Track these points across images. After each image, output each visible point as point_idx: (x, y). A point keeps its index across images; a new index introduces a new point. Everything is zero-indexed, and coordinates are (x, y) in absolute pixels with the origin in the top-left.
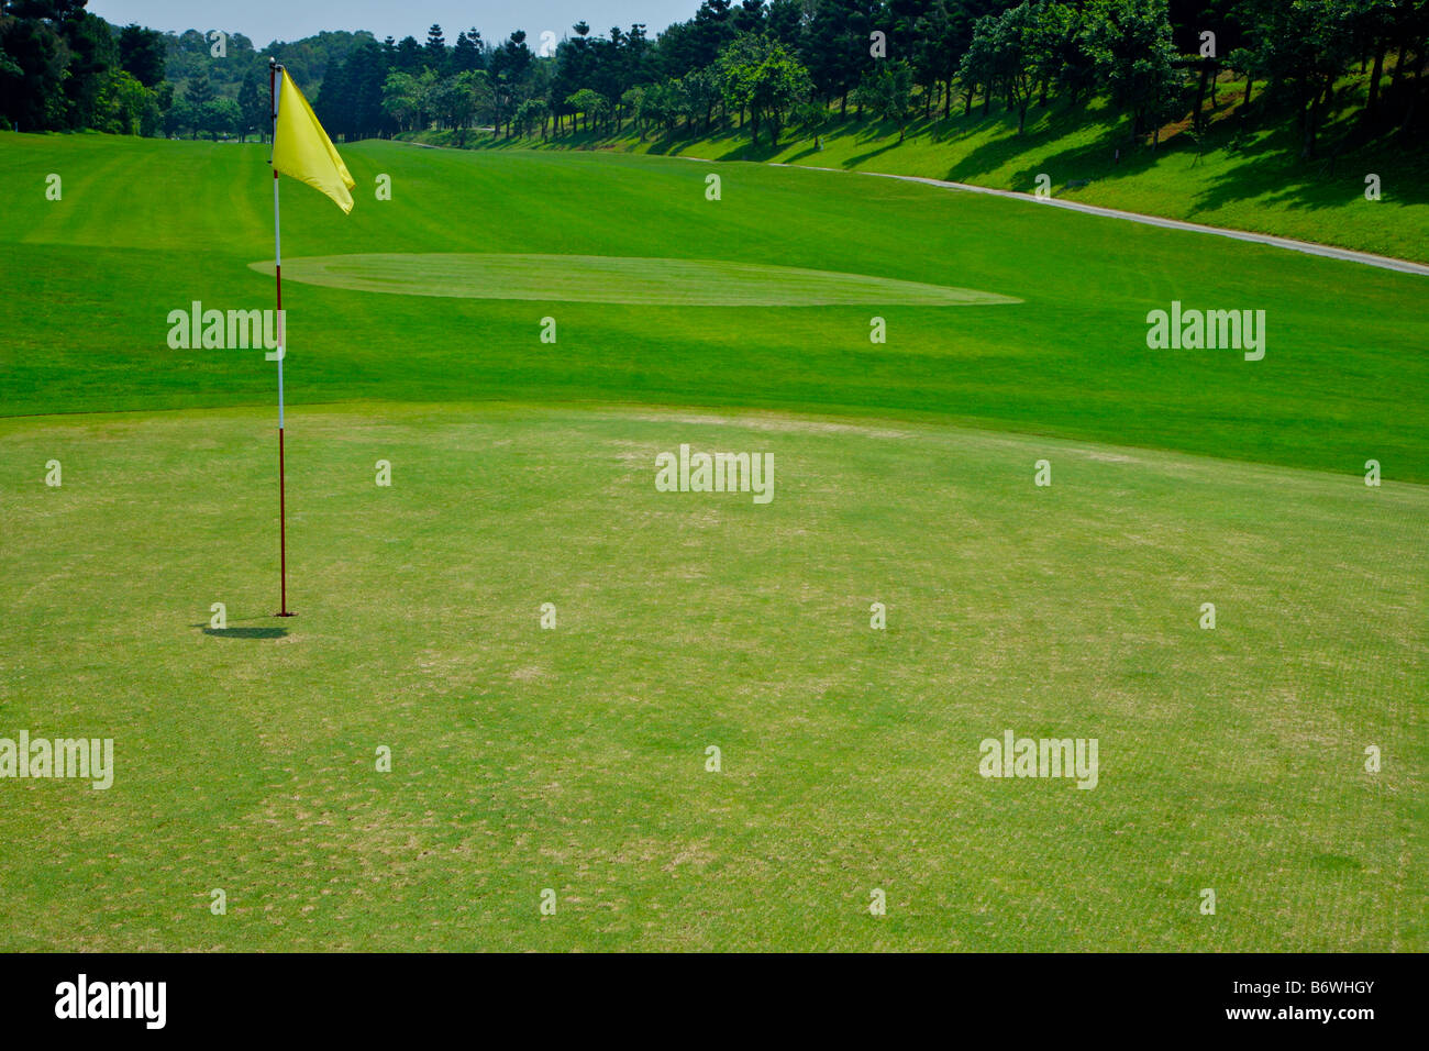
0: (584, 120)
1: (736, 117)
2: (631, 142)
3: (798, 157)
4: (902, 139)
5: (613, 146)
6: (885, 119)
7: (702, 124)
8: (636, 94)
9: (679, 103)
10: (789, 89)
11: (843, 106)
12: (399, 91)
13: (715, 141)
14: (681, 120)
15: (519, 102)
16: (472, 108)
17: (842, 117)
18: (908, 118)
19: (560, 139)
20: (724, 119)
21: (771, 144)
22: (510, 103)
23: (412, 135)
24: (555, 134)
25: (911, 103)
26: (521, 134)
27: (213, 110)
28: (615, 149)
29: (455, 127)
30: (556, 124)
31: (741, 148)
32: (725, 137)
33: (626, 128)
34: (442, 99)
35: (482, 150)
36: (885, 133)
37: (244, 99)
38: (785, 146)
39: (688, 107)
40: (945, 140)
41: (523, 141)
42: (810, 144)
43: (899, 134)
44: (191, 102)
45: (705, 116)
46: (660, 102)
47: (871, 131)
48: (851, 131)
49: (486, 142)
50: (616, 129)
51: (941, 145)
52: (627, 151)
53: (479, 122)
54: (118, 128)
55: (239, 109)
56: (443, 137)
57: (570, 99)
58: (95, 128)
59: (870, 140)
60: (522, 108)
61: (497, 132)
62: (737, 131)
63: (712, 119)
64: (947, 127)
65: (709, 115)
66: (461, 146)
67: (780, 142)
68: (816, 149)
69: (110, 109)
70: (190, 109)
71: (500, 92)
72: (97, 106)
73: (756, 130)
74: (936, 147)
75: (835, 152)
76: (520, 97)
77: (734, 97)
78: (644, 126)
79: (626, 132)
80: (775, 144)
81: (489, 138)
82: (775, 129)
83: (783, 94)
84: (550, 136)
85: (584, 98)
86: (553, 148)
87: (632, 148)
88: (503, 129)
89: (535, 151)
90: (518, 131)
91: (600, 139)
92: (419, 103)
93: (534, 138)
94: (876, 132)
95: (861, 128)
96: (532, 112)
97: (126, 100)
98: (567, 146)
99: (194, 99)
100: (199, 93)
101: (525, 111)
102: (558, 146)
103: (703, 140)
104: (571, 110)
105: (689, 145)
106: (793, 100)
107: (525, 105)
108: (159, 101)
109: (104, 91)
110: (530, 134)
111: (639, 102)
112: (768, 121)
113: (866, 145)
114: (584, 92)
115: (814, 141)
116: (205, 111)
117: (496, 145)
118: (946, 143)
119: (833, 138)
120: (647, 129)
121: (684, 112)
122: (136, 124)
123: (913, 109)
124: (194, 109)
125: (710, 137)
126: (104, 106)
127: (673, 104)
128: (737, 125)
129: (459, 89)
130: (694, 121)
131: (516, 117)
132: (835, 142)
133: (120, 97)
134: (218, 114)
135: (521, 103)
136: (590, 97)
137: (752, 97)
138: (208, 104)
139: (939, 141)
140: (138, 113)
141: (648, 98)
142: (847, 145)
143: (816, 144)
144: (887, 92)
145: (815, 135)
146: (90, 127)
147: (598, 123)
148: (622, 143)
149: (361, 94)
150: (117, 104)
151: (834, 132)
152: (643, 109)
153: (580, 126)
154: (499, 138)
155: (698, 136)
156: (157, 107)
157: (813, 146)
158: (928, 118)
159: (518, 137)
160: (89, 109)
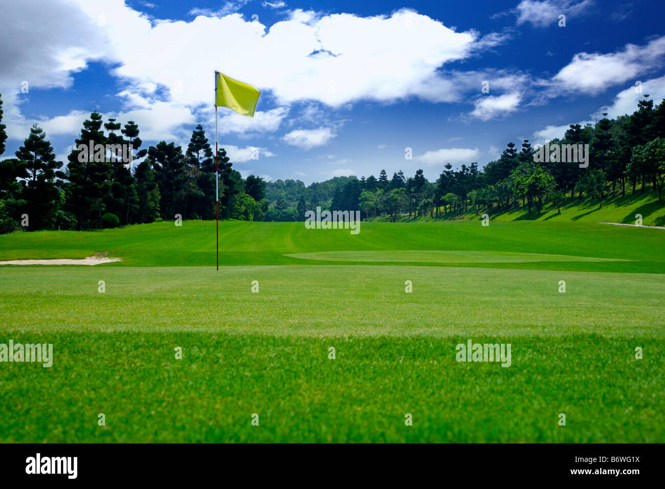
0: (450, 208)
1: (521, 202)
2: (471, 216)
3: (550, 217)
4: (601, 207)
5: (463, 218)
6: (593, 198)
7: (505, 206)
8: (474, 193)
9: (493, 196)
10: (545, 187)
11: (573, 194)
12: (366, 199)
13: (511, 213)
14: (495, 205)
15: (419, 200)
16: (399, 205)
17: (572, 199)
18: (604, 197)
19: (439, 216)
20: (516, 203)
21: (537, 213)
22: (416, 202)
23: (372, 219)
24: (437, 215)
25: (604, 190)
26: (421, 215)
27: (286, 213)
28: (464, 219)
29: (391, 214)
30: (437, 210)
31: (523, 216)
32: (516, 211)
33: (469, 210)
34: (386, 202)
35: (404, 223)
36: (593, 204)
37: (299, 207)
38: (544, 213)
39: (498, 198)
40: (622, 205)
41: (422, 219)
42: (556, 211)
43: (599, 205)
44: (277, 210)
45: (506, 202)
46: (484, 196)
47: (586, 204)
48: (576, 205)
49: (405, 220)
50: (465, 211)
51: (620, 208)
52: (469, 219)
53: (403, 212)
54: (243, 218)
55: (297, 212)
56: (386, 219)
57: (443, 198)
58: (233, 218)
59: (585, 208)
60: (421, 203)
61: (410, 215)
62: (521, 208)
63: (509, 204)
64: (622, 200)
65: (508, 202)
66: (394, 221)
67: (541, 212)
68: (559, 213)
69: (240, 210)
70: (277, 213)
71: (411, 197)
72: (235, 209)
73: (530, 208)
74: (617, 209)
75: (568, 214)
76: (421, 199)
77: (518, 192)
78: (477, 208)
79: (470, 211)
80: (539, 212)
81: (406, 218)
82: (539, 206)
83: (542, 189)
84: (434, 216)
85: (449, 197)
86: (435, 221)
87: (472, 218)
88: (413, 214)
89: (427, 223)
90: (420, 214)
91: (457, 215)
92: (375, 204)
93: (427, 217)
94: (588, 204)
95: (581, 203)
96: (426, 205)
97: (247, 206)
98: (442, 219)
99: (278, 208)
100: (281, 205)
101: (423, 205)
102: (438, 219)
103: (505, 213)
104: (444, 203)
105: (499, 215)
106: (547, 191)
107: (423, 202)
108: (262, 208)
109: (238, 203)
110: (425, 215)
111: (474, 198)
112: (536, 203)
113: (583, 211)
114: (449, 194)
115: (558, 210)
116: (283, 213)
117: (410, 221)
118: (622, 207)
119: (567, 208)
120: (479, 210)
121: (496, 201)
122: (251, 217)
123: (607, 192)
124: (278, 213)
125: (509, 211)
126: (237, 209)
127: (490, 197)
128: (522, 205)
129: (393, 196)
130: (501, 205)
131: (418, 208)
132: (568, 210)
133: (245, 205)
134: (288, 214)
135: (421, 201)
136: (452, 197)
137: (526, 191)
138: (284, 210)
139: (619, 206)
140: (252, 212)
141: (478, 195)
142: (574, 211)
143: (559, 211)
144: (592, 184)
145: (558, 207)
146: (231, 218)
147: (456, 209)
148: (467, 216)
149: (350, 202)
150: (244, 208)
151: (568, 205)
152: (476, 200)
153: (448, 211)
154: (411, 218)
155: (502, 211)
156: (261, 210)
157: (557, 212)
158: (614, 197)
159: (420, 217)
160: (231, 210)
